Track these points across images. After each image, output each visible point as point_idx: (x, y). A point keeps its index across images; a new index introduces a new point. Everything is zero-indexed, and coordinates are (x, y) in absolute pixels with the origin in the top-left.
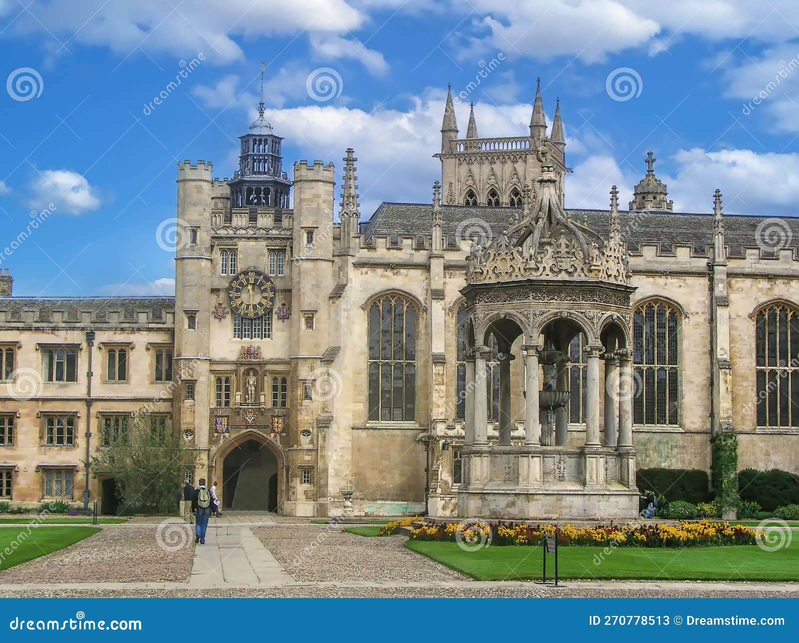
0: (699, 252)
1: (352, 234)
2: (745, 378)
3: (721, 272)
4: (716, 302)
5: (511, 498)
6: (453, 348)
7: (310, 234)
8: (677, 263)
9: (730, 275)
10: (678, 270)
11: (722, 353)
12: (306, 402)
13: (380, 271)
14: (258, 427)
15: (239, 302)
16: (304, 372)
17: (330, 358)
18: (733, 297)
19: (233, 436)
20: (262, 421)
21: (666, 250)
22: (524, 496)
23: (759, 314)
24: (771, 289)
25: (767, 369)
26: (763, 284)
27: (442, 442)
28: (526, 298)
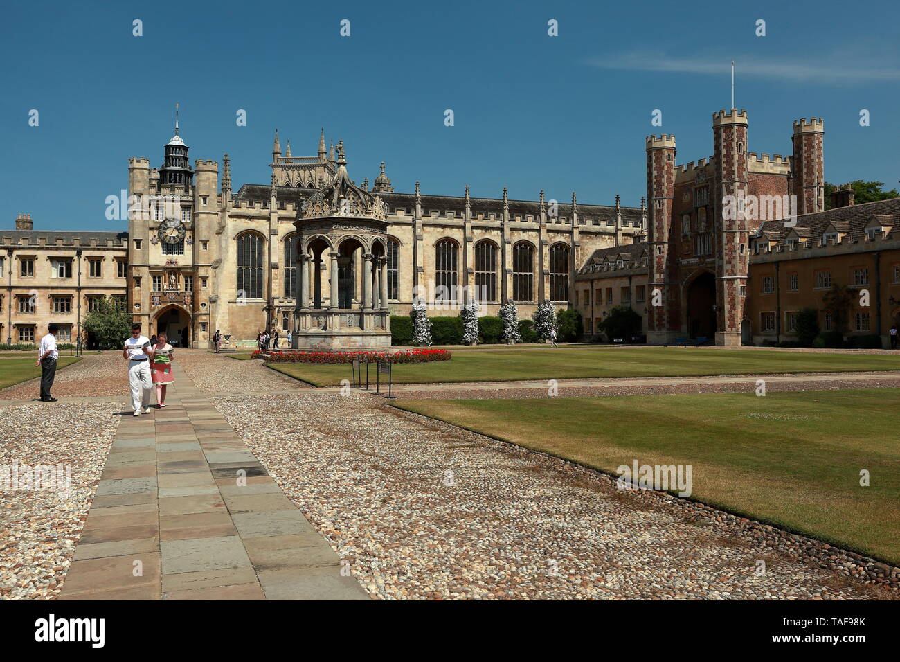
0: (409, 212)
1: (228, 200)
2: (430, 276)
3: (420, 223)
4: (417, 239)
5: (323, 338)
6: (283, 260)
7: (205, 199)
8: (398, 218)
9: (424, 225)
10: (398, 222)
11: (419, 264)
12: (204, 288)
13: (243, 220)
14: (176, 302)
15: (165, 235)
16: (202, 273)
17: (216, 265)
18: (425, 236)
19: (163, 306)
20: (178, 298)
21: (392, 212)
22: (330, 337)
23: (437, 245)
24: (443, 232)
25: (441, 271)
26: (440, 229)
27: (277, 309)
28: (331, 227)
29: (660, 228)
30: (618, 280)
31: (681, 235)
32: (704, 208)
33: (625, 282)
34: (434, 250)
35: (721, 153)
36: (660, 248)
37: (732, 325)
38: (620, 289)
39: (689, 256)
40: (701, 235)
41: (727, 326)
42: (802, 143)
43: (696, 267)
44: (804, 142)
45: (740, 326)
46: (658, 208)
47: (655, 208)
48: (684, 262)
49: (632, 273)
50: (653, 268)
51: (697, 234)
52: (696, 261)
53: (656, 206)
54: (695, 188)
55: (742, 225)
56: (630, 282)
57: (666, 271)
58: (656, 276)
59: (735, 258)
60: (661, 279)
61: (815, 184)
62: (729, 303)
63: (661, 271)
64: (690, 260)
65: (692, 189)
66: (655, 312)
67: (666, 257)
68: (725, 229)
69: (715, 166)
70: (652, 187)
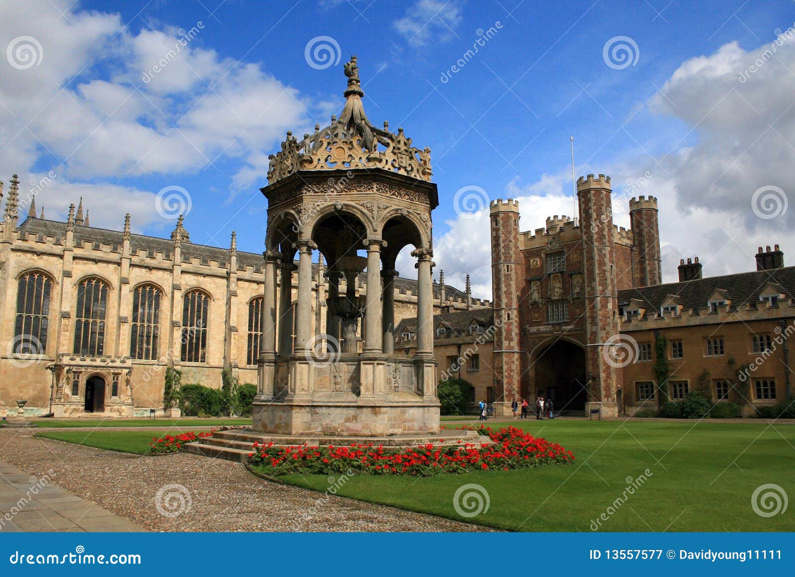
0: (223, 265)
2: (242, 337)
3: (234, 277)
4: (232, 294)
5: (352, 412)
6: (75, 309)
8: (211, 269)
9: (239, 279)
10: (211, 274)
11: (233, 323)
13: (29, 255)
18: (239, 292)
21: (205, 262)
22: (369, 409)
23: (251, 303)
24: (257, 289)
25: (254, 333)
26: (255, 286)
27: (66, 368)
28: (369, 189)
29: (509, 294)
30: (443, 348)
31: (530, 301)
32: (560, 275)
33: (453, 351)
34: (246, 309)
35: (591, 217)
36: (508, 314)
37: (608, 396)
38: (445, 359)
39: (539, 324)
40: (554, 301)
41: (603, 397)
42: (642, 218)
43: (549, 335)
44: (645, 218)
45: (615, 395)
46: (506, 273)
47: (503, 273)
48: (533, 329)
49: (460, 342)
50: (501, 335)
51: (549, 301)
52: (548, 329)
53: (504, 270)
54: (546, 254)
55: (613, 291)
56: (459, 351)
57: (516, 339)
58: (505, 344)
59: (608, 324)
60: (510, 347)
61: (656, 258)
62: (604, 372)
63: (510, 339)
64: (540, 327)
65: (543, 255)
66: (505, 381)
67: (515, 324)
68: (598, 294)
69: (584, 230)
70: (500, 251)
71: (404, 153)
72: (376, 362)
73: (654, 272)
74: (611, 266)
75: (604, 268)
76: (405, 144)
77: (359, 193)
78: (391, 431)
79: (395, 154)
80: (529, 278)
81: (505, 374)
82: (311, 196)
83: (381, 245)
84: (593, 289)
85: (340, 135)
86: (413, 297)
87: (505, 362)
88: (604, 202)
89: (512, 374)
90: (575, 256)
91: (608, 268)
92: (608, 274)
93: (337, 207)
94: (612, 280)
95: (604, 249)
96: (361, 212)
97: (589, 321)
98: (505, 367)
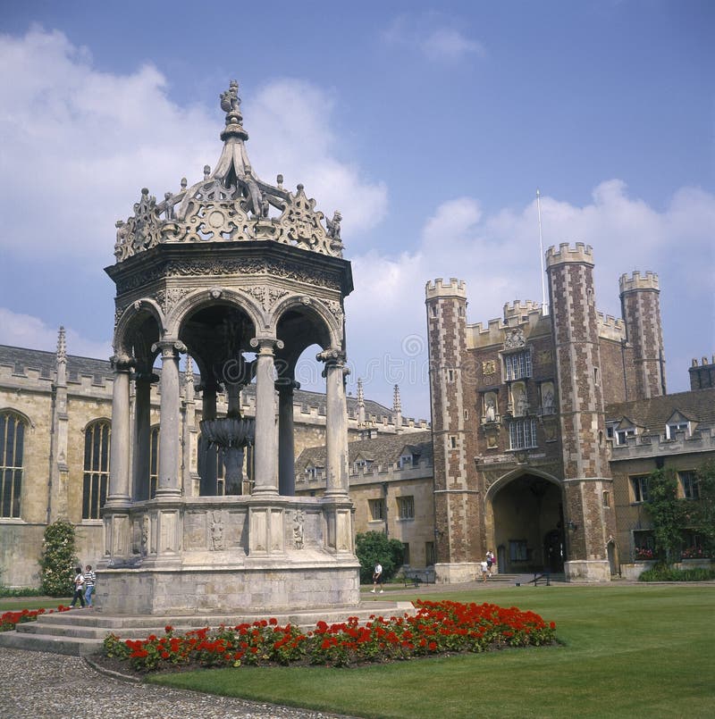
0: (46, 376)
3: (63, 393)
4: (58, 417)
5: (237, 579)
8: (29, 383)
9: (70, 396)
10: (29, 389)
11: (60, 458)
18: (71, 413)
21: (19, 372)
23: (88, 431)
24: (98, 410)
25: (92, 472)
26: (94, 405)
28: (258, 270)
29: (453, 410)
30: (363, 490)
31: (483, 421)
32: (523, 383)
33: (375, 494)
34: (80, 439)
35: (565, 303)
36: (453, 439)
37: (596, 551)
38: (368, 503)
39: (495, 451)
40: (516, 420)
41: (589, 553)
42: (637, 302)
43: (511, 467)
44: (641, 301)
45: (607, 550)
46: (449, 381)
47: (445, 381)
48: (489, 460)
49: (387, 480)
50: (444, 468)
51: (509, 419)
52: (510, 460)
53: (446, 378)
54: (503, 355)
55: (598, 404)
56: (385, 492)
57: (464, 474)
58: (450, 480)
59: (593, 451)
60: (456, 485)
61: (657, 357)
62: (589, 517)
63: (456, 474)
64: (498, 456)
65: (500, 356)
66: (451, 532)
67: (463, 453)
68: (578, 408)
69: (556, 321)
70: (439, 351)
71: (305, 219)
72: (269, 508)
73: (655, 376)
74: (596, 370)
75: (585, 372)
76: (307, 207)
77: (244, 275)
78: (292, 605)
79: (293, 221)
80: (482, 388)
81: (451, 523)
82: (177, 279)
83: (275, 347)
84: (570, 402)
85: (216, 196)
86: (320, 417)
87: (451, 506)
88: (583, 281)
89: (460, 522)
90: (545, 357)
91: (590, 372)
92: (590, 381)
93: (214, 294)
94: (597, 389)
95: (584, 346)
96: (247, 300)
97: (566, 445)
98: (450, 513)
